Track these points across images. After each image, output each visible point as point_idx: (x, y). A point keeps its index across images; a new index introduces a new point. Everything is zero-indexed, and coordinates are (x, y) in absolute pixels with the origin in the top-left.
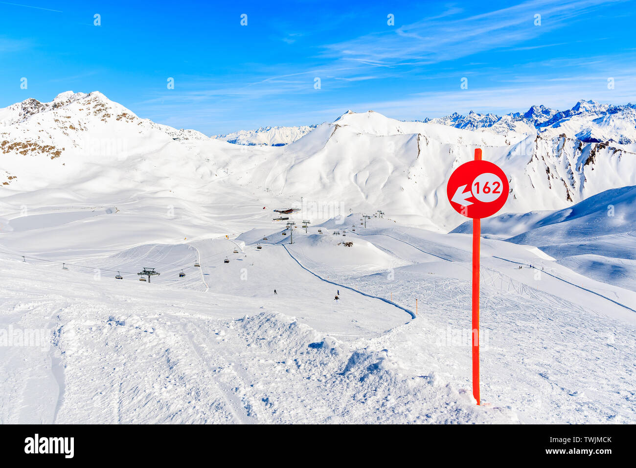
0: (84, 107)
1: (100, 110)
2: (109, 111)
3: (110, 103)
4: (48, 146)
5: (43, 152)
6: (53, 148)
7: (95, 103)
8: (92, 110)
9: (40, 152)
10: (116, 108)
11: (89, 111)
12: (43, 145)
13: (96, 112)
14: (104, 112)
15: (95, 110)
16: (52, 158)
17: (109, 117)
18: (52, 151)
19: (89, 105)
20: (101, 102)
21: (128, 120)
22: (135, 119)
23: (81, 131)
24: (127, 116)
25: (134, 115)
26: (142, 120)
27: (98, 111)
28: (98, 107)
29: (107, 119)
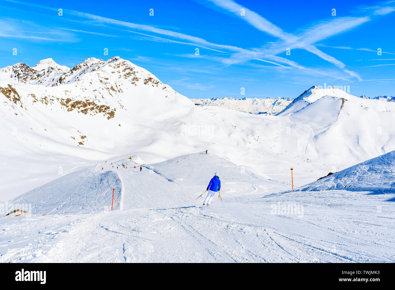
0: (116, 70)
1: (129, 73)
2: (138, 75)
3: (137, 68)
4: (104, 106)
5: (100, 112)
6: (108, 108)
7: (124, 67)
8: (122, 74)
9: (98, 111)
10: (142, 73)
11: (119, 74)
12: (99, 104)
13: (126, 76)
14: (133, 76)
15: (125, 73)
16: (109, 118)
17: (138, 80)
18: (107, 111)
19: (118, 69)
20: (129, 66)
21: (154, 84)
22: (159, 84)
23: (118, 92)
24: (152, 80)
25: (158, 80)
26: (166, 85)
27: (127, 74)
28: (128, 71)
29: (136, 82)
